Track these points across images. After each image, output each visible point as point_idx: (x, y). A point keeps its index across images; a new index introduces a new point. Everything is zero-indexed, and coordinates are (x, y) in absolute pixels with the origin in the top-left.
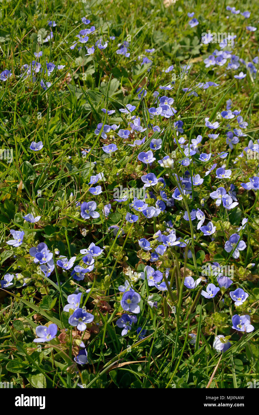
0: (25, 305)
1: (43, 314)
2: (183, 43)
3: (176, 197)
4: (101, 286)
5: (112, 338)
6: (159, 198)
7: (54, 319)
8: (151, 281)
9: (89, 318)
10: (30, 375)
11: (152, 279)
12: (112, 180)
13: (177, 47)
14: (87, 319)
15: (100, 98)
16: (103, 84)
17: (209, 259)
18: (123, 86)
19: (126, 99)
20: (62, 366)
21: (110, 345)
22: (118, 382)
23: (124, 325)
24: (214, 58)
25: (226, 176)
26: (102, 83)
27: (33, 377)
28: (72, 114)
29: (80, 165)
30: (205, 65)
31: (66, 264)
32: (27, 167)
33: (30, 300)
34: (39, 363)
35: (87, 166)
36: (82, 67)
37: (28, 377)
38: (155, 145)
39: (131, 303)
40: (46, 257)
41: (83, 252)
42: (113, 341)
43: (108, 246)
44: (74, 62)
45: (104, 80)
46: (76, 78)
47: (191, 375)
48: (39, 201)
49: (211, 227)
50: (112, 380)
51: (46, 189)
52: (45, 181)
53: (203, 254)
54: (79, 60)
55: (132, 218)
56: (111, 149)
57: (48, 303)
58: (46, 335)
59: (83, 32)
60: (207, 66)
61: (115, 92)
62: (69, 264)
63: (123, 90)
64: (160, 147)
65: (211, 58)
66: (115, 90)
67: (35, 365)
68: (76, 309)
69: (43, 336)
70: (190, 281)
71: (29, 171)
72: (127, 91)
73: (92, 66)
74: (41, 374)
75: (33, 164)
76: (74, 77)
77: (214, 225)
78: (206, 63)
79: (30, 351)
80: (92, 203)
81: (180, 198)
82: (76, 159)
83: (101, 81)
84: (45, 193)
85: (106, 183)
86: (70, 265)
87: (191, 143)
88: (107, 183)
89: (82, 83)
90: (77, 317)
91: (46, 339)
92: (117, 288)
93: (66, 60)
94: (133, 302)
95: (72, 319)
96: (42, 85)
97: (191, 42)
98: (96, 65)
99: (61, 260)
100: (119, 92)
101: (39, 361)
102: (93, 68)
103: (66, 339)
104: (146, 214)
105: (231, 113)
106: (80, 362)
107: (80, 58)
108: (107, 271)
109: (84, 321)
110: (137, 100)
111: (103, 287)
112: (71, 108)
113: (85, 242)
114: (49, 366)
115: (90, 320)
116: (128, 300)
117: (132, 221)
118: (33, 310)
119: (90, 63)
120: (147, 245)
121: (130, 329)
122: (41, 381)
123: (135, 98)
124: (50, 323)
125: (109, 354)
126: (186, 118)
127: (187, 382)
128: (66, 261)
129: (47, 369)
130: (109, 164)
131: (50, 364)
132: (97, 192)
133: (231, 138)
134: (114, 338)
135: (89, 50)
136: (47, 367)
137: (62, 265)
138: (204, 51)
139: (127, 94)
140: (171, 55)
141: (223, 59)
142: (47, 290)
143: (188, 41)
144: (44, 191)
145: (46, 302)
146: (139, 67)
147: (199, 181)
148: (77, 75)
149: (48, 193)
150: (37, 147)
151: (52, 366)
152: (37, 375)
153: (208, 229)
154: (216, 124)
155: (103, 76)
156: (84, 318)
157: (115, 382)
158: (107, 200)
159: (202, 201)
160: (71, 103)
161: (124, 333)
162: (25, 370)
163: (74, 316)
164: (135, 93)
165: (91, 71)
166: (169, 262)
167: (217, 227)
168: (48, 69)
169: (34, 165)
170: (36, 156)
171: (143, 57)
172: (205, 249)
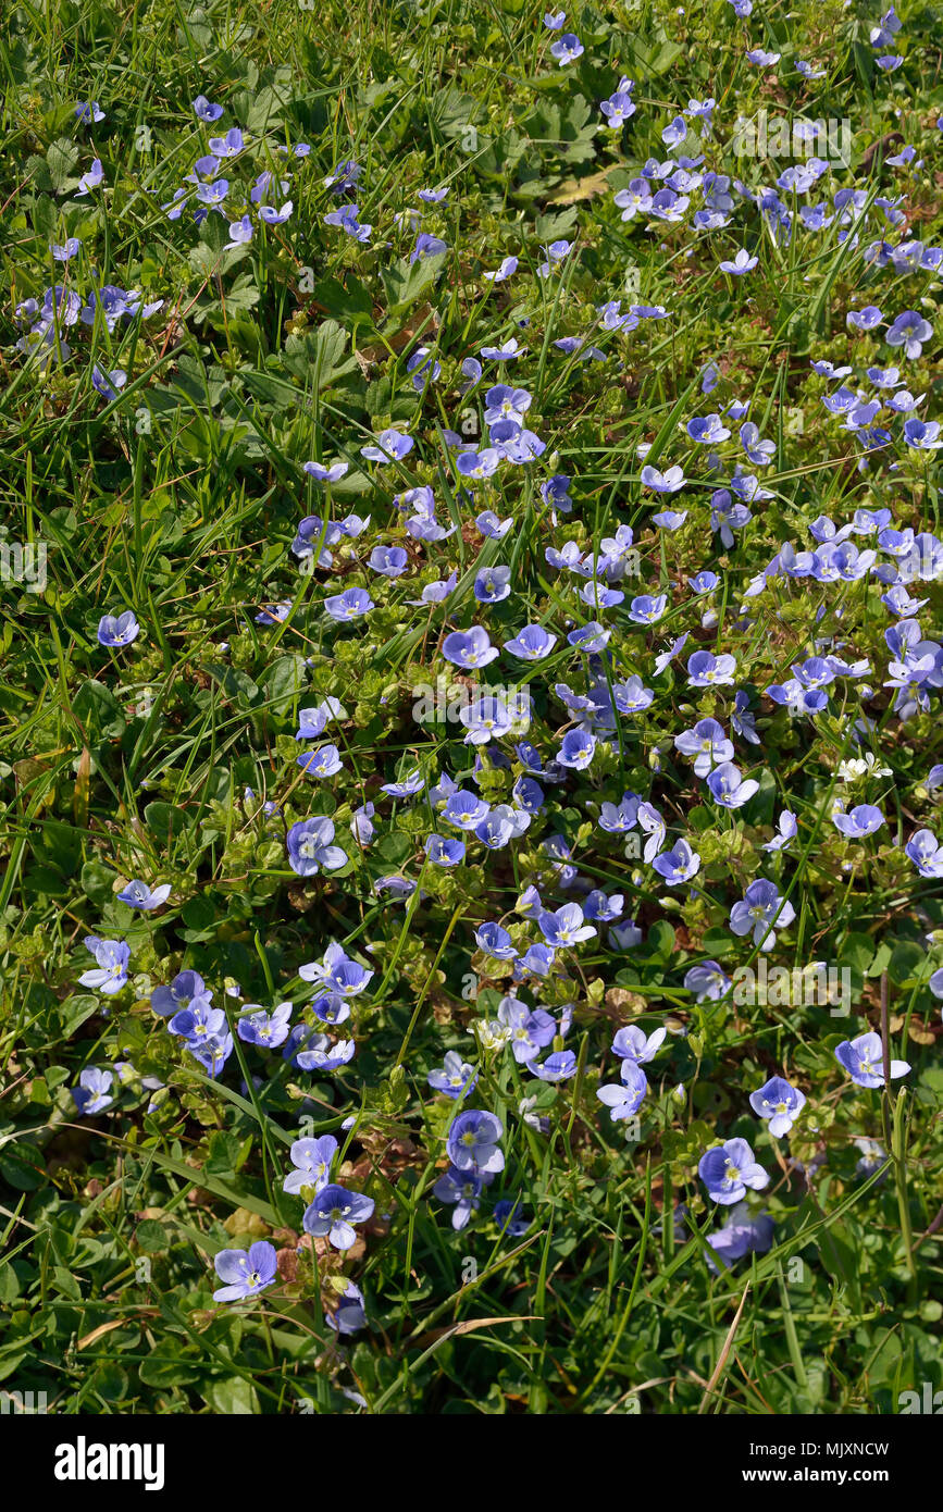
0: (155, 1166)
1: (217, 1189)
2: (538, 127)
3: (569, 759)
4: (380, 1100)
5: (428, 1241)
6: (518, 769)
7: (252, 1200)
8: (522, 1043)
9: (361, 1206)
10: (207, 1384)
11: (524, 1039)
12: (365, 715)
13: (518, 148)
14: (355, 1209)
15: (287, 392)
16: (292, 341)
17: (689, 942)
18: (361, 346)
19: (375, 391)
20: (293, 1343)
21: (425, 1265)
22: (458, 1370)
23: (457, 1196)
24: (646, 189)
25: (718, 674)
26: (287, 341)
27: (216, 1389)
28: (207, 479)
29: (258, 667)
30: (619, 210)
31: (265, 1030)
32: (96, 699)
33: (170, 1145)
34: (231, 1350)
35: (282, 671)
36: (213, 281)
37: (203, 1390)
38: (489, 585)
39: (474, 1143)
40: (204, 1023)
41: (307, 972)
42: (432, 1249)
43: (380, 944)
44: (186, 266)
45: (296, 330)
46: (198, 321)
47: (667, 1326)
48: (151, 814)
49: (686, 856)
50: (442, 1369)
51: (165, 769)
52: (156, 735)
53: (668, 936)
54: (201, 253)
55: (447, 850)
56: (353, 605)
57: (226, 1154)
58: (244, 1276)
59: (207, 163)
60: (627, 216)
61: (336, 366)
62: (274, 1028)
63: (360, 360)
64: (507, 590)
65: (636, 188)
66: (336, 359)
67: (219, 1357)
68: (321, 1186)
69: (238, 1279)
70: (634, 1041)
71: (102, 711)
72: (374, 364)
73: (250, 277)
74: (238, 1380)
75: (111, 686)
76: (192, 318)
77: (694, 850)
78: (621, 204)
79: (203, 1321)
80: (320, 822)
81: (582, 762)
82: (246, 643)
83: (285, 334)
84: (165, 783)
85: (350, 724)
86: (278, 1031)
87: (601, 553)
88: (353, 728)
89: (219, 340)
90: (326, 1210)
91: (247, 1288)
92: (423, 1075)
93: (156, 259)
94: (481, 1140)
95: (312, 1218)
96: (98, 382)
97: (564, 115)
98: (262, 275)
99: (247, 1017)
100: (348, 367)
101: (230, 1343)
102: (253, 283)
103: (300, 1274)
104: (486, 835)
105: (719, 424)
106: (346, 1328)
107: (203, 248)
108: (386, 1020)
109: (346, 1217)
110: (411, 395)
111: (388, 1105)
112: (203, 455)
113: (308, 929)
114: (259, 1353)
115: (365, 1214)
116: (467, 1136)
117: (447, 858)
118: (186, 1181)
119: (242, 267)
120: (501, 941)
121: (477, 1205)
122: (242, 1400)
123: (404, 388)
124: (240, 1215)
125: (427, 1293)
126: (577, 451)
127: (656, 1347)
128: (262, 1020)
129: (254, 1363)
130: (351, 662)
131: (261, 1343)
132: (328, 766)
133: (725, 508)
134: (435, 1241)
135: (235, 229)
136: (252, 1355)
137: (252, 1033)
138: (611, 149)
139: (374, 374)
140: (503, 177)
141: (679, 194)
142: (216, 1111)
143: (553, 114)
144: (161, 775)
145: (220, 1150)
146: (404, 268)
147: (639, 698)
148: (199, 309)
149: (176, 779)
150: (119, 630)
151: (266, 1351)
152: (230, 1381)
153: (676, 863)
154: (672, 475)
155: (288, 316)
156: (347, 1209)
157: (451, 1373)
158: (355, 776)
159: (653, 758)
160: (202, 440)
161: (460, 1218)
162: (193, 1372)
163: (316, 1207)
164: (403, 372)
165: (247, 296)
166: (570, 990)
167: (704, 855)
168: (106, 307)
169: (118, 692)
170: (120, 660)
171: (411, 217)
172: (675, 919)
